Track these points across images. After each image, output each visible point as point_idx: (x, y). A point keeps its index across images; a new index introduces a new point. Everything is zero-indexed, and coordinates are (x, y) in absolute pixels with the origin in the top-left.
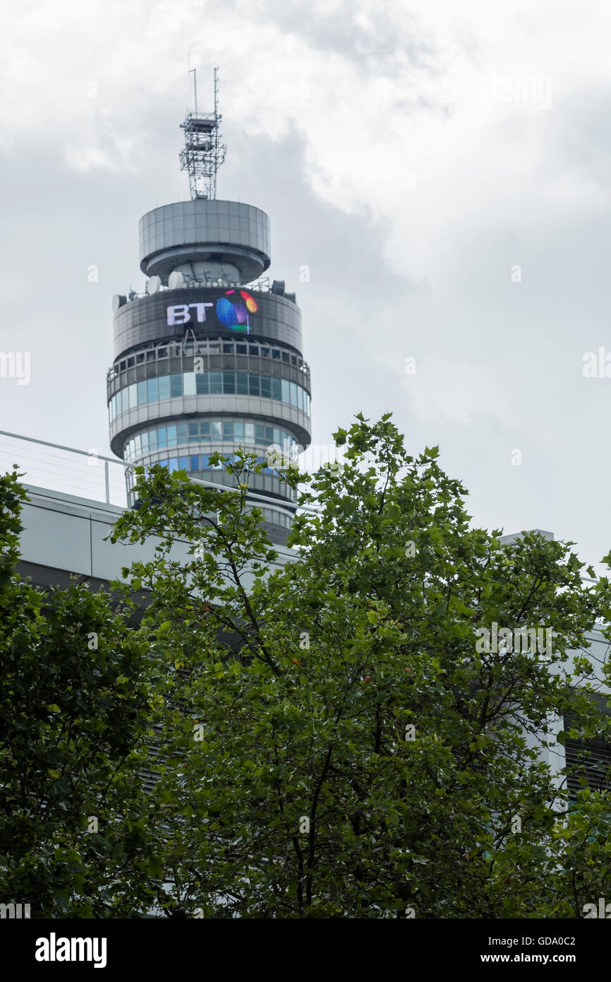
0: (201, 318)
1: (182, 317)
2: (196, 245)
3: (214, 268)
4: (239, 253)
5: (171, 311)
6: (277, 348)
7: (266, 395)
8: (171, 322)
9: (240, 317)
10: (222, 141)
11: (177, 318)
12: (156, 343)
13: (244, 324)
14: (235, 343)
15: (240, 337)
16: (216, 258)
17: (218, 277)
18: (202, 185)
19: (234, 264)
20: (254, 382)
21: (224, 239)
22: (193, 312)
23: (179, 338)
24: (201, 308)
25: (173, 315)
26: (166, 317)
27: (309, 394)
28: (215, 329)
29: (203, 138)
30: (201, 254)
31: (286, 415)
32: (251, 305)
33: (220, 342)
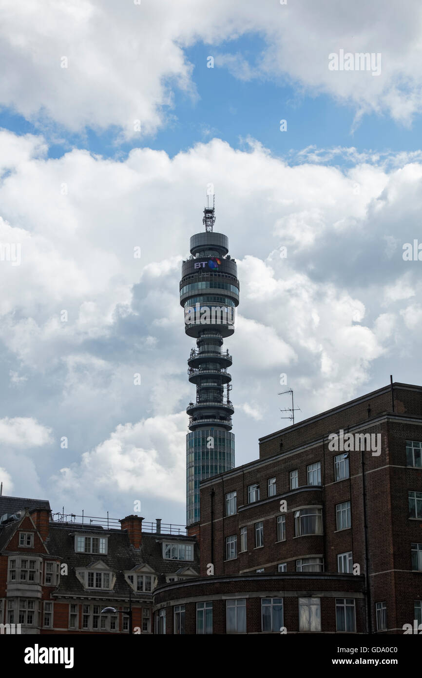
0: (204, 266)
1: (199, 266)
2: (204, 245)
3: (210, 252)
4: (218, 248)
5: (195, 264)
6: (226, 275)
7: (223, 288)
8: (195, 268)
9: (215, 266)
10: (215, 216)
11: (197, 267)
12: (191, 274)
13: (217, 268)
14: (213, 273)
15: (215, 271)
16: (210, 249)
17: (210, 255)
18: (209, 229)
19: (217, 251)
20: (219, 285)
21: (212, 244)
22: (202, 265)
23: (197, 272)
24: (204, 263)
25: (196, 266)
26: (194, 266)
27: (239, 289)
28: (208, 269)
29: (210, 215)
30: (207, 248)
31: (229, 294)
32: (219, 262)
33: (209, 273)
